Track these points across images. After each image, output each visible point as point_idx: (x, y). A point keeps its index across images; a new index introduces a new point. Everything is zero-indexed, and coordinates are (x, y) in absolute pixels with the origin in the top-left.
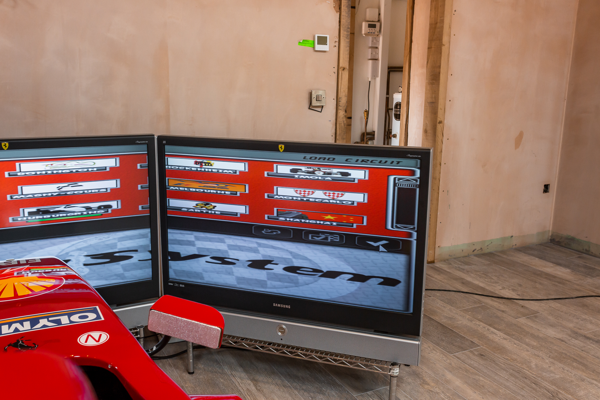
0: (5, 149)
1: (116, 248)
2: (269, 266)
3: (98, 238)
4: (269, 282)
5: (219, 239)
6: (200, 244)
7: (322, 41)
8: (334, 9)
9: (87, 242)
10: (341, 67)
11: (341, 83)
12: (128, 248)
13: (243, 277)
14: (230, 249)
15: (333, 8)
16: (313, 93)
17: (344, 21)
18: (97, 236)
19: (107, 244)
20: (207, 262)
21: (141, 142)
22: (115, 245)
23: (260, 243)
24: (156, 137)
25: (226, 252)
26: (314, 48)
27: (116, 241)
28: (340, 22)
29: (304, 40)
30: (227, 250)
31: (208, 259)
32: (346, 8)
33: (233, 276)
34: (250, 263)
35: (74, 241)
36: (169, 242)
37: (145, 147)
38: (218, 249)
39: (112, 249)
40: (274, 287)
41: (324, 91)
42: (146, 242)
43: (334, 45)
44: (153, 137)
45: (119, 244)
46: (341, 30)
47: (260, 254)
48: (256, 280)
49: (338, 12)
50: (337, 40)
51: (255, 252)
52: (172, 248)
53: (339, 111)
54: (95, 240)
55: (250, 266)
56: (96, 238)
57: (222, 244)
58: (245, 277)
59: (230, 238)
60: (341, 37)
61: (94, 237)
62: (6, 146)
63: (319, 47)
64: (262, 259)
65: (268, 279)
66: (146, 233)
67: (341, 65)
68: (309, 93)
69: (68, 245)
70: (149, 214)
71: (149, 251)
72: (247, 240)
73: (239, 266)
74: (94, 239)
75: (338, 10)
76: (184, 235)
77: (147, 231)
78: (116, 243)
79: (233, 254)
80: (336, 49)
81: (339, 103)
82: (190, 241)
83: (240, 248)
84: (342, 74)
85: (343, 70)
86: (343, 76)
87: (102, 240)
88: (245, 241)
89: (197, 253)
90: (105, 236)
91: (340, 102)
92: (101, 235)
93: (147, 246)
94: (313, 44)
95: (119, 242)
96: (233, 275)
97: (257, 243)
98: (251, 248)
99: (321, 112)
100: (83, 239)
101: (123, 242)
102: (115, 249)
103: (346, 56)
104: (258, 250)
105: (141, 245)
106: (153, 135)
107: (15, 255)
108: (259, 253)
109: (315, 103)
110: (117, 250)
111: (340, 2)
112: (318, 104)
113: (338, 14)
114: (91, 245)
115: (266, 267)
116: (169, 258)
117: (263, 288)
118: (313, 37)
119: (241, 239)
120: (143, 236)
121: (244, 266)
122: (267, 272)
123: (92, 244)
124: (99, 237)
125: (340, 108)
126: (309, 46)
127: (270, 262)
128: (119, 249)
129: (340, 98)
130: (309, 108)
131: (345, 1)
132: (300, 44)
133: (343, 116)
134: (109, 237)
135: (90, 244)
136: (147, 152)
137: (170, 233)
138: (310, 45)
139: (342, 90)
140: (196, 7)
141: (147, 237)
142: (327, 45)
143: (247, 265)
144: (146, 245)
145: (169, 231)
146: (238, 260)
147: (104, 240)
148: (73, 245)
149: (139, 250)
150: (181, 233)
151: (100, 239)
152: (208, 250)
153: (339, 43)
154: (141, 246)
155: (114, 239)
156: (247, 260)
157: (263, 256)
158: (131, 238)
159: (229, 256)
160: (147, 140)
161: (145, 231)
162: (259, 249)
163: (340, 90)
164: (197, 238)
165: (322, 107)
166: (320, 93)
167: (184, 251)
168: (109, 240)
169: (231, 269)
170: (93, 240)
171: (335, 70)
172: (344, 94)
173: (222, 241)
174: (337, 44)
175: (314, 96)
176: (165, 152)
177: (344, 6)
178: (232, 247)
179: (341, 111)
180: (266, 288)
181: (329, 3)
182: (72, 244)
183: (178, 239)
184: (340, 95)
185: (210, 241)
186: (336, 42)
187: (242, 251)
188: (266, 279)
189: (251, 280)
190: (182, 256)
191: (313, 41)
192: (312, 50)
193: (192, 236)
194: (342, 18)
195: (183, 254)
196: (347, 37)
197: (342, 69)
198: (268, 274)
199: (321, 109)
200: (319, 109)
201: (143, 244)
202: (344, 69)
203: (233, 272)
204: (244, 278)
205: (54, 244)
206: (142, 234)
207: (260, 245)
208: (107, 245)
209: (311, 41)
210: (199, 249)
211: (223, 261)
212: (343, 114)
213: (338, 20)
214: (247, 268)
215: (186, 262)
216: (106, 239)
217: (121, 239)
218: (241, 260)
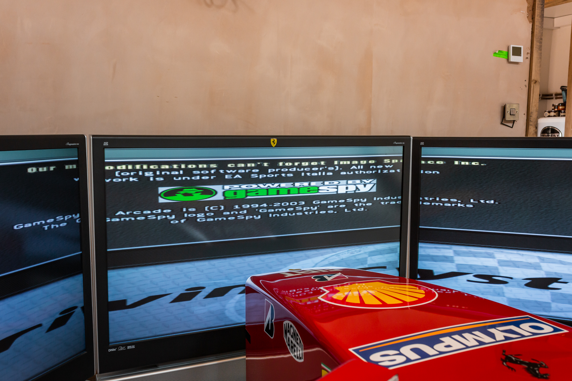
0: (274, 146)
1: (366, 264)
2: (554, 285)
4: (554, 305)
5: (486, 253)
6: (460, 260)
7: (517, 51)
9: (339, 255)
10: (533, 80)
11: (533, 96)
12: (377, 264)
13: (518, 298)
14: (501, 265)
15: (527, 18)
16: (507, 107)
17: (537, 31)
18: (349, 250)
19: (358, 258)
20: (468, 281)
21: (398, 143)
22: (365, 261)
23: (542, 257)
24: (412, 138)
25: (496, 269)
26: (508, 59)
27: (366, 256)
28: (533, 33)
29: (499, 51)
30: (497, 267)
31: (471, 277)
32: (540, 18)
33: (505, 298)
34: (529, 281)
35: (327, 254)
36: (419, 258)
37: (401, 148)
38: (485, 265)
39: (362, 264)
40: (562, 311)
41: (517, 105)
42: (395, 257)
43: (526, 57)
44: (410, 138)
45: (369, 259)
46: (535, 41)
47: (543, 270)
48: (536, 302)
49: (531, 22)
50: (529, 51)
51: (535, 269)
52: (422, 265)
53: (530, 127)
54: (348, 253)
55: (527, 285)
56: (348, 251)
57: (491, 259)
58: (521, 298)
59: (502, 252)
60: (534, 49)
61: (346, 250)
62: (275, 142)
63: (513, 59)
64: (545, 276)
65: (553, 301)
66: (396, 247)
67: (533, 77)
68: (501, 107)
69: (321, 258)
70: (400, 226)
71: (397, 268)
72: (525, 255)
73: (513, 286)
74: (347, 252)
75: (531, 20)
76: (439, 249)
77: (396, 245)
78: (366, 258)
79: (504, 272)
80: (528, 61)
81: (530, 119)
82: (448, 256)
83: (515, 264)
84: (534, 87)
86: (534, 90)
87: (354, 253)
88: (523, 255)
89: (455, 270)
90: (357, 250)
91: (531, 116)
92: (353, 249)
94: (507, 55)
95: (369, 256)
96: (504, 296)
97: (539, 258)
98: (530, 264)
99: (512, 127)
100: (336, 252)
101: (373, 257)
102: (365, 265)
103: (539, 68)
104: (540, 266)
105: (389, 261)
106: (410, 136)
107: (271, 268)
108: (541, 269)
109: (508, 117)
110: (367, 266)
111: (533, 12)
112: (512, 118)
113: (531, 24)
114: (342, 259)
115: (550, 286)
116: (419, 277)
117: (546, 311)
118: (507, 47)
119: (517, 253)
120: (392, 251)
121: (519, 286)
122: (551, 292)
123: (344, 258)
124: (351, 250)
125: (531, 123)
126: (504, 57)
127: (556, 280)
128: (369, 265)
129: (531, 113)
130: (502, 123)
131: (539, 11)
132: (496, 55)
133: (534, 132)
134: (360, 251)
135: (342, 258)
136: (402, 155)
137: (421, 247)
138: (504, 56)
139: (533, 105)
140: (401, 14)
141: (396, 252)
142: (521, 56)
143: (523, 285)
144: (395, 261)
145: (420, 245)
146: (511, 278)
147: (356, 254)
148: (326, 258)
149: (387, 267)
150: (436, 248)
151: (352, 253)
152: (471, 266)
153: (531, 54)
155: (365, 253)
156: (524, 278)
157: (547, 273)
158: (380, 252)
159: (499, 273)
160: (402, 140)
162: (542, 264)
163: (532, 104)
164: (457, 253)
165: (514, 121)
166: (514, 106)
167: (438, 268)
168: (360, 254)
169: (502, 289)
170: (345, 254)
171: (527, 83)
172: (535, 109)
173: (491, 256)
174: (529, 56)
175: (508, 110)
176: (421, 155)
177: (537, 16)
178: (503, 263)
179: (531, 126)
180: (549, 312)
181: (523, 13)
183: (431, 254)
184: (531, 109)
185: (475, 256)
186: (528, 53)
187: (518, 267)
188: (550, 301)
189: (529, 302)
190: (435, 274)
191: (507, 52)
192: (506, 61)
193: (451, 251)
194: (536, 28)
195: (437, 272)
196: (539, 49)
197: (534, 82)
198: (552, 295)
199: (512, 124)
200: (511, 125)
201: (392, 261)
202: (536, 82)
203: (503, 293)
204: (519, 299)
205: (308, 257)
206: (391, 248)
207: (543, 260)
208: (358, 260)
209: (505, 52)
210: (458, 265)
211: (491, 279)
212: (534, 130)
213: (531, 30)
214: (523, 288)
215: (440, 281)
216: (357, 252)
217: (372, 254)
218: (515, 279)
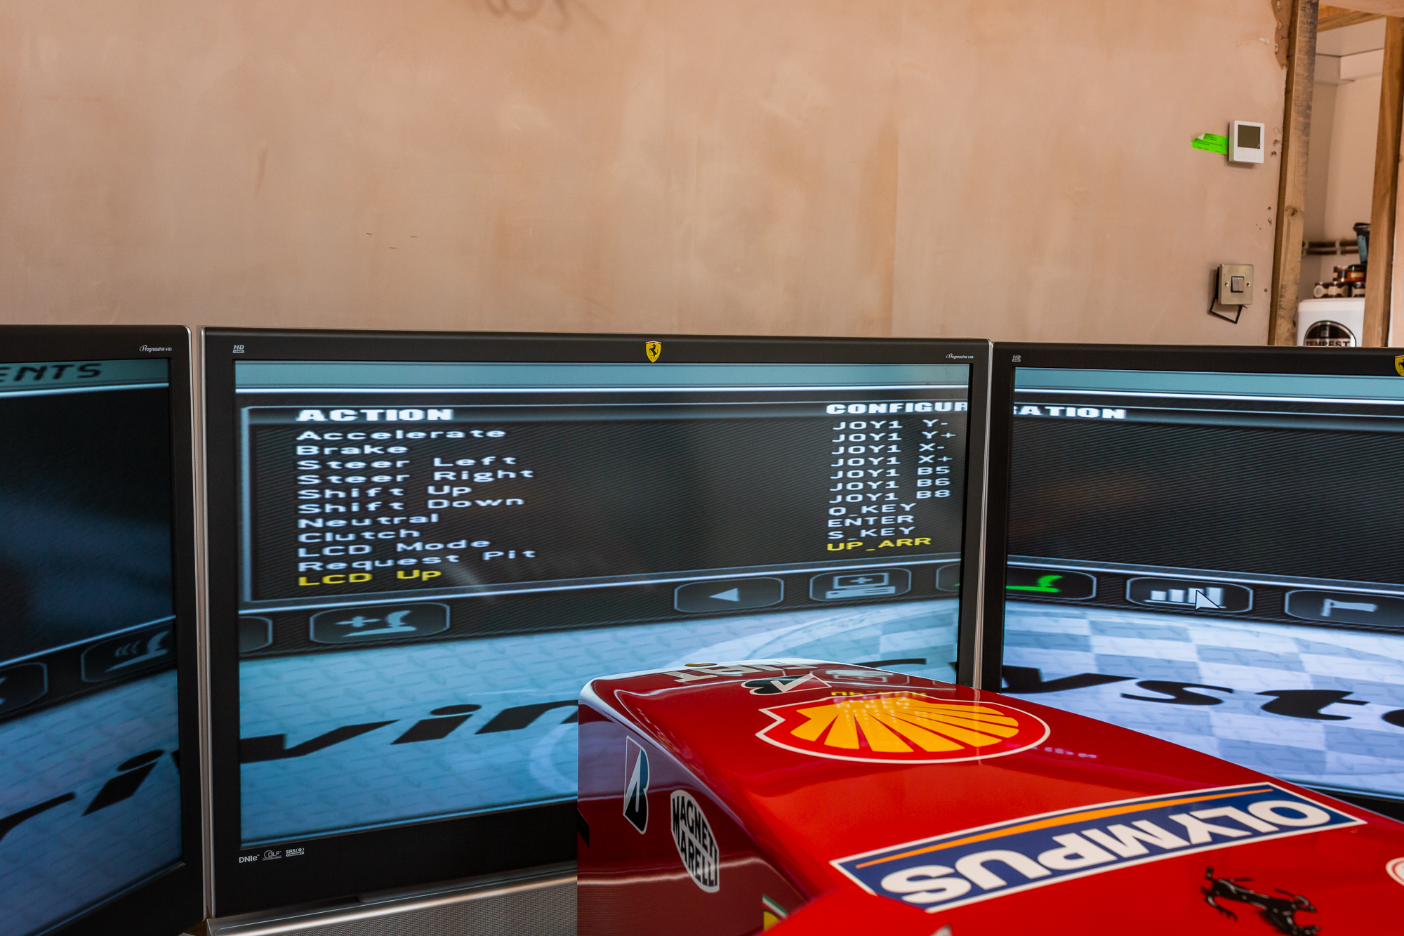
1: (877, 651)
2: (1334, 708)
3: (838, 621)
4: (1332, 758)
5: (1171, 629)
6: (1106, 645)
7: (1249, 137)
8: (1277, 58)
9: (810, 631)
10: (1288, 208)
11: (1287, 248)
12: (903, 653)
13: (1245, 739)
14: (1205, 659)
15: (1274, 56)
16: (1225, 271)
17: (1300, 88)
18: (836, 617)
19: (856, 638)
20: (1125, 696)
21: (958, 357)
22: (873, 644)
23: (1305, 641)
24: (991, 345)
25: (1193, 667)
26: (1227, 156)
27: (877, 632)
28: (1288, 92)
29: (1207, 135)
30: (1194, 663)
31: (1131, 687)
32: (1306, 57)
33: (1212, 739)
34: (1272, 698)
35: (781, 628)
36: (1007, 638)
37: (965, 369)
38: (1166, 658)
39: (867, 653)
40: (1351, 771)
41: (1248, 267)
42: (946, 637)
43: (1273, 151)
44: (984, 344)
45: (883, 639)
46: (1292, 112)
47: (1306, 672)
48: (1290, 749)
49: (1284, 67)
50: (1279, 137)
51: (1288, 668)
52: (1013, 656)
53: (1279, 321)
54: (832, 625)
55: (1268, 708)
56: (832, 620)
57: (1180, 644)
58: (1251, 740)
59: (1208, 626)
60: (1292, 130)
61: (828, 619)
62: (656, 350)
63: (1241, 154)
64: (1311, 687)
65: (1330, 747)
66: (950, 612)
67: (1288, 201)
68: (1210, 272)
69: (764, 637)
70: (959, 560)
71: (951, 664)
72: (1264, 633)
73: (1234, 710)
74: (829, 623)
75: (1285, 62)
76: (1054, 618)
77: (950, 607)
78: (877, 638)
79: (1212, 675)
80: (1276, 161)
81: (1280, 301)
82: (1075, 635)
83: (1239, 657)
84: (1289, 224)
85: (1293, 214)
86: (1291, 231)
87: (847, 626)
88: (1258, 634)
89: (1094, 670)
90: (854, 617)
91: (1281, 296)
92: (845, 614)
93: (947, 649)
94: (1224, 146)
95: (884, 634)
96: (1212, 735)
97: (1298, 641)
98: (1277, 656)
99: (1235, 322)
100: (803, 622)
101: (893, 636)
102: (874, 656)
103: (1301, 178)
104: (1301, 662)
105: (933, 645)
106: (986, 341)
107: (642, 660)
108: (1302, 669)
109: (1226, 297)
111: (1290, 41)
112: (1235, 300)
113: (1285, 71)
114: (819, 640)
116: (1004, 685)
117: (1313, 773)
118: (1227, 125)
119: (1244, 631)
120: (940, 621)
121: (1248, 709)
122: (1325, 726)
123: (822, 637)
124: (841, 618)
125: (1281, 312)
126: (1217, 149)
127: (1338, 696)
128: (883, 655)
129: (1282, 288)
130: (1211, 312)
131: (1304, 39)
132: (1199, 145)
133: (1288, 334)
135: (817, 638)
136: (967, 386)
137: (1012, 612)
138: (1219, 148)
139: (1288, 267)
140: (968, 41)
141: (950, 624)
142: (1259, 148)
143: (1259, 706)
144: (945, 646)
145: (1010, 607)
146: (1230, 691)
147: (851, 627)
148: (779, 638)
149: (928, 661)
150: (1046, 614)
151: (842, 626)
152: (1131, 660)
153: (1283, 144)
154: (935, 648)
155: (874, 625)
156: (1260, 691)
157: (1315, 678)
158: (912, 625)
159: (1200, 678)
160: (969, 350)
161: (948, 607)
162: (1305, 658)
163: (1284, 266)
164: (1098, 629)
165: (1240, 307)
166: (1242, 271)
167: (1053, 664)
168: (862, 628)
169: (1208, 717)
170: (826, 626)
171: (1272, 215)
172: (1292, 277)
173: (1181, 636)
174: (1278, 148)
175: (1226, 279)
176: (1014, 388)
177: (1300, 51)
178: (1209, 653)
179: (1282, 320)
180: (1321, 773)
181: (1265, 43)
182: (777, 635)
183: (1036, 629)
184: (1283, 278)
185: (1141, 636)
186: (1276, 142)
187: (1247, 664)
188: (1321, 748)
189: (1272, 748)
190: (1045, 679)
191: (1226, 137)
192: (1222, 161)
193: (1084, 623)
194: (1296, 81)
195: (1050, 674)
196: (1304, 131)
197: (1290, 211)
198: (1329, 732)
199: (1236, 314)
200: (1232, 316)
201: (939, 645)
202: (1294, 212)
203: (1210, 726)
204: (1248, 742)
205: (735, 635)
206: (938, 613)
207: (1306, 646)
208: (857, 642)
209: (1221, 139)
210: (1100, 658)
211: (1179, 693)
212: (1288, 329)
213: (1284, 86)
214: (1258, 714)
215: (1056, 695)
217: (891, 627)
218: (1241, 692)
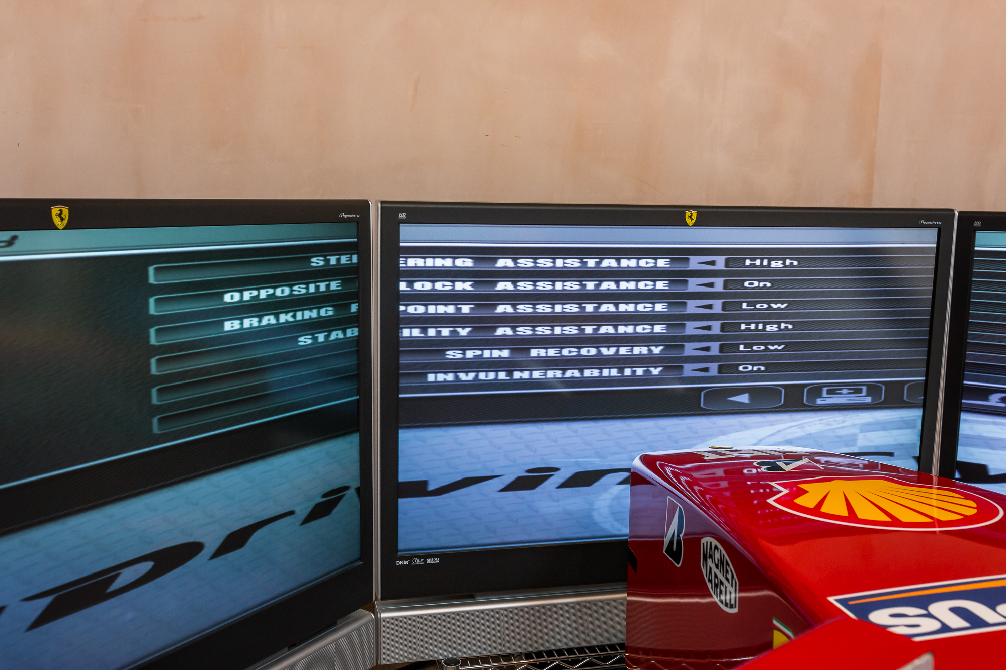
0: (690, 225)
1: (855, 445)
3: (825, 421)
12: (876, 447)
18: (824, 418)
19: (839, 434)
21: (929, 223)
22: (853, 439)
24: (956, 213)
27: (856, 431)
35: (781, 424)
36: (961, 440)
37: (935, 232)
39: (847, 446)
42: (911, 437)
44: (951, 212)
45: (861, 437)
52: (965, 454)
54: (820, 424)
56: (820, 420)
62: (693, 217)
66: (915, 418)
69: (769, 430)
70: (924, 379)
71: (915, 458)
74: (818, 422)
78: (855, 435)
87: (832, 425)
90: (838, 419)
92: (831, 416)
93: (912, 446)
95: (861, 432)
100: (798, 420)
101: (868, 434)
102: (852, 448)
105: (901, 442)
107: (676, 442)
110: (855, 450)
114: (810, 434)
116: (957, 476)
120: (906, 424)
124: (827, 419)
128: (860, 448)
134: (844, 421)
135: (808, 433)
136: (935, 245)
137: (965, 420)
141: (914, 427)
144: (911, 444)
145: (964, 416)
147: (835, 426)
148: (779, 431)
149: (896, 454)
150: (995, 423)
151: (828, 424)
154: (901, 445)
155: (854, 425)
158: (884, 426)
161: (914, 414)
167: (999, 462)
168: (844, 427)
170: (815, 424)
176: (974, 247)
182: (778, 429)
183: (986, 434)
190: (992, 473)
195: (995, 470)
201: (905, 442)
205: (746, 427)
206: (905, 419)
208: (840, 437)
215: (1000, 486)
216: (838, 424)
217: (867, 428)
